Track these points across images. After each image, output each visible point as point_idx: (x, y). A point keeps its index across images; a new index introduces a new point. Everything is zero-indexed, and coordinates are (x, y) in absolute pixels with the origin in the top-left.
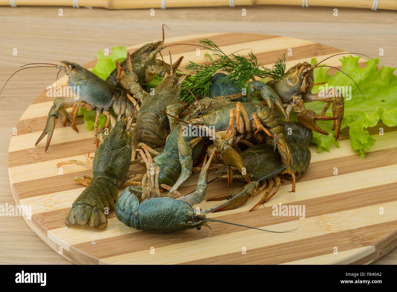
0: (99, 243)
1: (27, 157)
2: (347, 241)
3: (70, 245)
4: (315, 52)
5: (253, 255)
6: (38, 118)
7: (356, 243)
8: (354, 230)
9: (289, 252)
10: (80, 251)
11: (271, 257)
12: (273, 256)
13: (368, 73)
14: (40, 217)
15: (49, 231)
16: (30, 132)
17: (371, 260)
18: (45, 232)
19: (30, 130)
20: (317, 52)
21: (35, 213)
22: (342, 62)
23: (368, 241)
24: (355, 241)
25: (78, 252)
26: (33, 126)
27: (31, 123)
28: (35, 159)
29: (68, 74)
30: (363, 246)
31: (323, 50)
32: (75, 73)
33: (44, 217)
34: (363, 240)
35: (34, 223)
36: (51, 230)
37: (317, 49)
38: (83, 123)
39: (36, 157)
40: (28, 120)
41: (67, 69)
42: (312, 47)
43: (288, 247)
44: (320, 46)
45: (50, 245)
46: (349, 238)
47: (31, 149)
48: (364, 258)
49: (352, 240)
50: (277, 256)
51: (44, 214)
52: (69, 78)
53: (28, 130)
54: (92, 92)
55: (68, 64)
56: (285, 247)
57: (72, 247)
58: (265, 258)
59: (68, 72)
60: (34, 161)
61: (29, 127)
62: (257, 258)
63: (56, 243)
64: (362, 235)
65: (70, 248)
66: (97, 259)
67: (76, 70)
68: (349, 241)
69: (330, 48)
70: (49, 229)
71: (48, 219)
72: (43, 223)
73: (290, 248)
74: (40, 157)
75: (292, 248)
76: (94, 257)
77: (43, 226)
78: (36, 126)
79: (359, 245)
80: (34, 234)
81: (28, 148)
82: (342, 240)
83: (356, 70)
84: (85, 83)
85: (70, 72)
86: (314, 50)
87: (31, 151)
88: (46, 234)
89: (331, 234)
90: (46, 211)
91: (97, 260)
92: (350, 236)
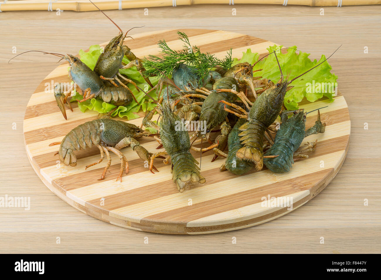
0: (108, 199)
1: (39, 136)
2: (289, 187)
3: (85, 201)
4: (245, 42)
5: (222, 202)
6: (41, 104)
7: (295, 189)
8: (293, 179)
9: (248, 198)
10: (93, 205)
11: (235, 202)
12: (237, 202)
13: (289, 58)
14: (59, 181)
15: (67, 192)
16: (37, 116)
17: (307, 200)
18: (64, 192)
19: (37, 114)
20: (247, 42)
21: (54, 178)
22: (268, 50)
23: (305, 187)
24: (295, 187)
25: (92, 206)
26: (39, 111)
27: (37, 108)
28: (45, 137)
29: (71, 65)
30: (301, 190)
31: (252, 40)
32: (76, 65)
33: (62, 181)
34: (301, 186)
35: (54, 186)
36: (69, 191)
37: (247, 39)
38: (78, 107)
39: (46, 135)
40: (34, 106)
41: (71, 61)
42: (243, 38)
43: (247, 194)
44: (249, 37)
45: (68, 202)
46: (290, 186)
47: (40, 129)
48: (302, 199)
49: (293, 186)
50: (240, 201)
51: (61, 179)
52: (71, 68)
53: (35, 114)
54: (86, 81)
55: (72, 57)
56: (245, 194)
57: (88, 203)
58: (232, 203)
59: (71, 64)
60: (45, 138)
61: (36, 111)
62: (225, 204)
63: (74, 200)
64: (300, 182)
65: (85, 203)
66: (108, 210)
67: (77, 63)
68: (290, 188)
69: (257, 39)
70: (68, 190)
71: (65, 183)
72: (62, 186)
73: (248, 195)
74: (49, 135)
75: (250, 194)
76: (105, 210)
77: (63, 188)
78: (41, 111)
79: (299, 190)
80: (53, 194)
81: (38, 129)
82: (286, 187)
83: (280, 55)
84: (82, 74)
85: (73, 64)
86: (245, 41)
87: (41, 131)
88: (65, 194)
89: (277, 183)
90: (62, 177)
91: (107, 212)
92: (291, 184)
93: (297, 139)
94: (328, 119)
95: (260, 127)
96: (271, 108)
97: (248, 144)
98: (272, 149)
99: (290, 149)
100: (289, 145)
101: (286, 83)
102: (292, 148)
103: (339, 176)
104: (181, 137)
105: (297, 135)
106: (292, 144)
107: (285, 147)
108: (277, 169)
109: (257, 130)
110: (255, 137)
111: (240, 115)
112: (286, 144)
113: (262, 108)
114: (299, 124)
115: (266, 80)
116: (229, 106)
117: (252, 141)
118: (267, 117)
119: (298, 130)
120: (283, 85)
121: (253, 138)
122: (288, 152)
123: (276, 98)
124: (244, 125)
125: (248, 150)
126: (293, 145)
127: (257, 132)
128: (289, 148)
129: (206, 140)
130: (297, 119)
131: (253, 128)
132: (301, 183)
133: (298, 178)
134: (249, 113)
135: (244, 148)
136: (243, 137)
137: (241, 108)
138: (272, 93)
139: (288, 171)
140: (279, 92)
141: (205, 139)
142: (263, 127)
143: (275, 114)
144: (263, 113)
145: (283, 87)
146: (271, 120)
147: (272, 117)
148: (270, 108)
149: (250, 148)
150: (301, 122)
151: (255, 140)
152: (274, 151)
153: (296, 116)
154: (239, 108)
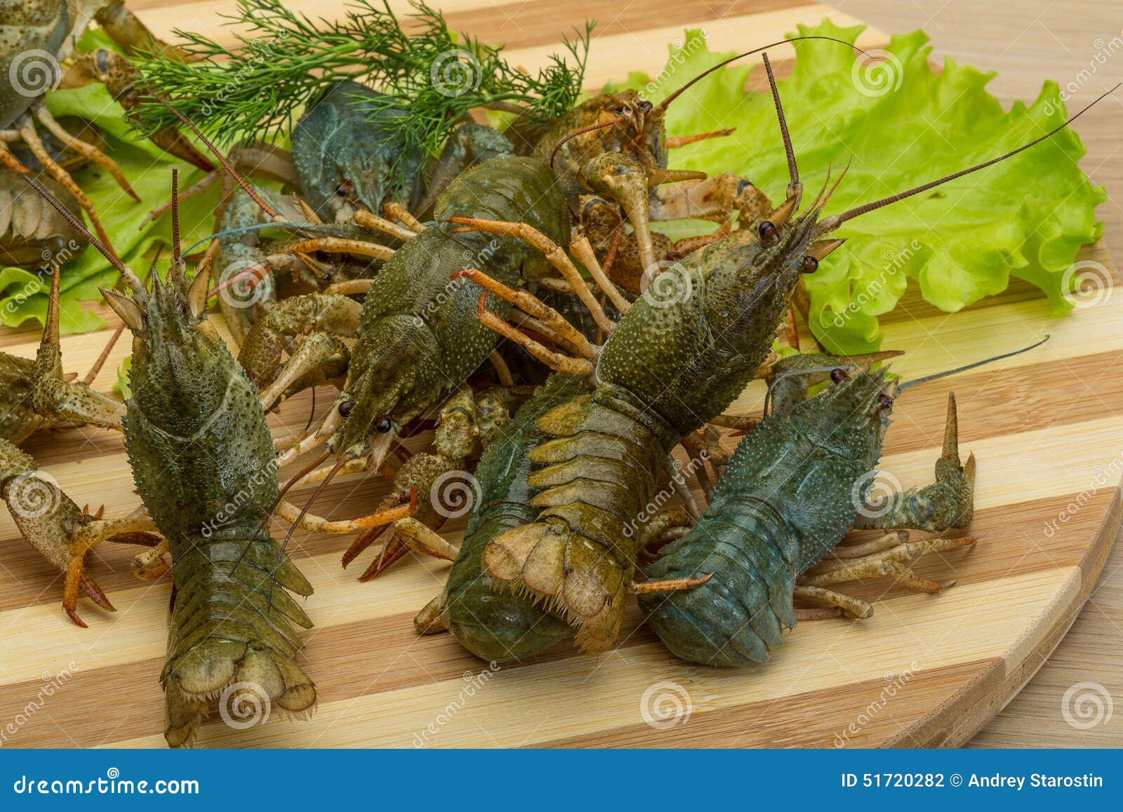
92: (761, 727)
93: (825, 504)
94: (1028, 397)
95: (643, 432)
96: (712, 340)
97: (560, 512)
98: (686, 544)
99: (780, 550)
100: (774, 531)
101: (811, 224)
102: (792, 548)
103: (1037, 698)
104: (225, 451)
105: (826, 485)
106: (792, 524)
107: (751, 538)
108: (699, 646)
109: (628, 442)
110: (607, 478)
111: (553, 356)
112: (760, 523)
113: (668, 333)
114: (847, 431)
115: (731, 179)
116: (505, 301)
117: (587, 498)
118: (686, 384)
119: (833, 458)
120: (793, 235)
121: (597, 484)
122: (763, 567)
123: (747, 295)
124: (567, 405)
125: (552, 548)
126: (799, 534)
127: (620, 457)
128: (773, 542)
129: (365, 470)
130: (840, 404)
131: (608, 430)
132: (817, 727)
133: (804, 697)
134: (598, 350)
135: (535, 530)
136: (545, 470)
137: (561, 320)
138: (732, 268)
139: (756, 664)
140: (768, 267)
141: (363, 461)
142: (658, 429)
143: (732, 374)
144: (668, 360)
145: (788, 244)
146: (704, 401)
147: (715, 386)
148: (707, 340)
149: (564, 537)
150: (859, 423)
151: (601, 496)
152: (694, 554)
153: (840, 389)
154: (555, 319)
